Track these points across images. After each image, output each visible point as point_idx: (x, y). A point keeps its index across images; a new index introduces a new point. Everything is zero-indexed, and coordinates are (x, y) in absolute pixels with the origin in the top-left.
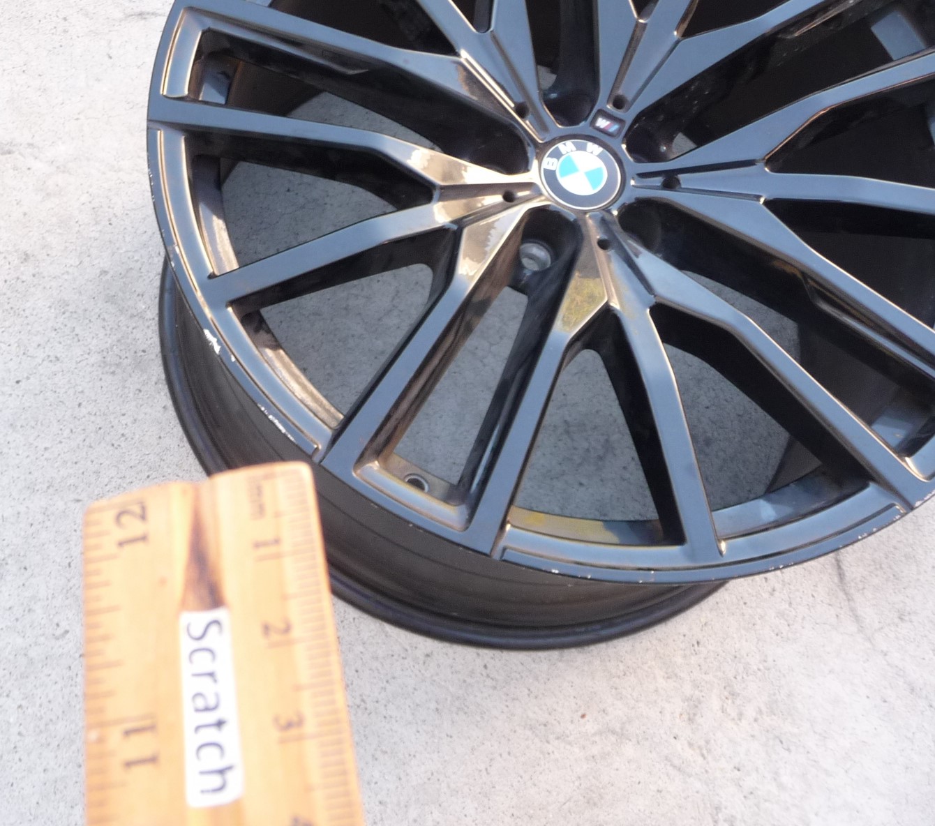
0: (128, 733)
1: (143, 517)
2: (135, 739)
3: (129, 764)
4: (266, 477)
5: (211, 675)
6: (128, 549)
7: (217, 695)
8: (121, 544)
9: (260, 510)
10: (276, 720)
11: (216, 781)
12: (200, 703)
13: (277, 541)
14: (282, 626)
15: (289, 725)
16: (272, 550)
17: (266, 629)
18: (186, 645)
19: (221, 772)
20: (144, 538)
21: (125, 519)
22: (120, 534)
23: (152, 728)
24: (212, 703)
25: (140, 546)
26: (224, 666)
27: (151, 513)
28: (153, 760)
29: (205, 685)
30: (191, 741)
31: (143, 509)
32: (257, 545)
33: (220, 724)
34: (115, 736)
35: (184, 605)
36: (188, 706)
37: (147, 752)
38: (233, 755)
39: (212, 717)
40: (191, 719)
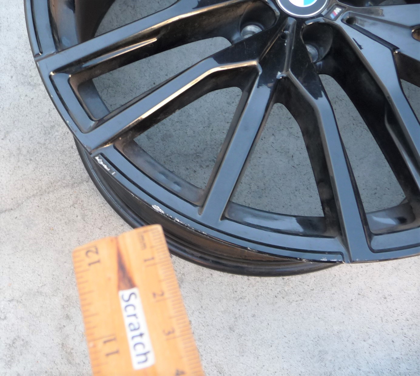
0: (105, 342)
1: (97, 253)
2: (108, 344)
3: (108, 355)
4: (145, 232)
5: (135, 315)
6: (92, 266)
7: (138, 323)
8: (90, 264)
9: (144, 246)
10: (164, 331)
11: (143, 358)
12: (132, 327)
13: (153, 258)
14: (160, 293)
15: (169, 333)
16: (151, 262)
17: (154, 295)
18: (123, 304)
19: (145, 354)
20: (98, 261)
21: (90, 254)
22: (88, 261)
23: (114, 339)
24: (137, 326)
25: (97, 264)
26: (139, 311)
27: (100, 251)
28: (117, 352)
29: (133, 320)
30: (131, 343)
31: (97, 249)
32: (145, 261)
33: (141, 335)
34: (100, 344)
35: (119, 288)
36: (128, 330)
37: (114, 349)
38: (148, 347)
39: (137, 333)
40: (130, 334)
